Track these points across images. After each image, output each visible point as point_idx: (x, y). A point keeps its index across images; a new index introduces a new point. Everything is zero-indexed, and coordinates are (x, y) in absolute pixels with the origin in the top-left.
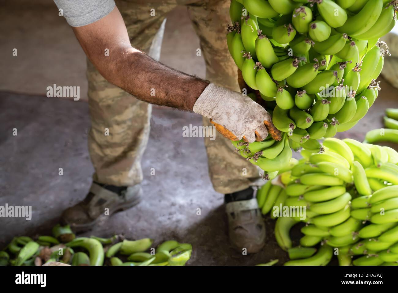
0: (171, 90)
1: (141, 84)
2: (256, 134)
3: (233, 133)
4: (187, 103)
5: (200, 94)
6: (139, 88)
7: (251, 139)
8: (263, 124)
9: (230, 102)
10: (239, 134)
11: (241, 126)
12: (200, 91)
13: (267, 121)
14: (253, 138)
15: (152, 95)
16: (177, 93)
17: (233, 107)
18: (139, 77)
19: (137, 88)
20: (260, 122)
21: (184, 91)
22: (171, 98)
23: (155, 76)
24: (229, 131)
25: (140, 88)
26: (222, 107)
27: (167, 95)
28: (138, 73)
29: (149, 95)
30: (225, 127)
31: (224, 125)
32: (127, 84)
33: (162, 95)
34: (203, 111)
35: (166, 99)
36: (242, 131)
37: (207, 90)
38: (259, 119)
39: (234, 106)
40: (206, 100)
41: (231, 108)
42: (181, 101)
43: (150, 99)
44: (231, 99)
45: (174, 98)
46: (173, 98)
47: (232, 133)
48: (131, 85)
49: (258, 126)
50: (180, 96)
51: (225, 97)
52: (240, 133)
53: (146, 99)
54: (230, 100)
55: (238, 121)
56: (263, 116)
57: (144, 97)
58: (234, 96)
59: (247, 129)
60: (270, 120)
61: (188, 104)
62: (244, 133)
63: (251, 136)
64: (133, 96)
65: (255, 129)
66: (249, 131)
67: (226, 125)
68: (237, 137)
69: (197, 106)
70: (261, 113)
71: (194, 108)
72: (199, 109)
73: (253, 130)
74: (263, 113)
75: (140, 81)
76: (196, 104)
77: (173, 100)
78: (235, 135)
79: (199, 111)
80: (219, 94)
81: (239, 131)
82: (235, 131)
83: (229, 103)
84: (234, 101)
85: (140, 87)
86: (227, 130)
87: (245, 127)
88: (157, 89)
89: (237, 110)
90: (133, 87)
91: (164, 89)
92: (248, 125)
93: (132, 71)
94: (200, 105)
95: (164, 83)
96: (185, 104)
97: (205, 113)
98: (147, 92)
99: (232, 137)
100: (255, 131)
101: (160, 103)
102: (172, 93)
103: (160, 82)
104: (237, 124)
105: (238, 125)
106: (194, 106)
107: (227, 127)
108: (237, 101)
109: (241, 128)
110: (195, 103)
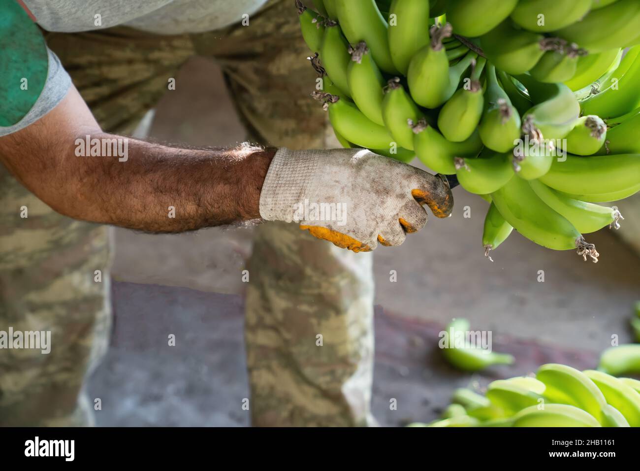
0: (204, 193)
1: (140, 203)
2: (403, 224)
3: (351, 235)
4: (243, 205)
5: (262, 179)
6: (139, 213)
7: (396, 239)
8: (412, 198)
9: (328, 174)
10: (364, 236)
11: (363, 217)
12: (262, 173)
13: (420, 190)
14: (399, 236)
15: (170, 216)
16: (219, 194)
17: (337, 182)
18: (133, 190)
19: (136, 214)
20: (402, 196)
21: (230, 183)
22: (210, 207)
23: (162, 177)
24: (343, 234)
25: (141, 212)
26: (314, 190)
27: (199, 205)
28: (129, 182)
29: (165, 218)
30: (330, 228)
31: (328, 224)
32: (115, 213)
33: (191, 208)
34: (279, 212)
35: (201, 214)
36: (370, 227)
37: (275, 166)
38: (398, 190)
39: (337, 180)
40: (278, 188)
41: (333, 186)
42: (232, 207)
43: (169, 225)
44: (328, 168)
45: (216, 205)
46: (212, 206)
47: (349, 237)
48: (122, 211)
49: (401, 205)
50: (226, 197)
51: (314, 168)
52: (367, 233)
53: (162, 229)
54: (328, 171)
55: (356, 207)
56: (405, 182)
57: (156, 226)
58: (333, 160)
59: (379, 220)
60: (426, 186)
61: (246, 209)
62: (375, 229)
63: (393, 232)
64: (137, 232)
65: (397, 214)
66: (386, 223)
67: (332, 224)
68: (363, 242)
69: (265, 205)
70: (399, 176)
71: (261, 212)
72: (272, 209)
73: (394, 218)
74: (403, 176)
75: (136, 198)
76: (261, 201)
77: (215, 210)
78: (356, 239)
79: (273, 214)
80: (301, 166)
81: (362, 229)
82: (354, 231)
83: (326, 178)
84: (335, 169)
85: (140, 209)
86: (337, 232)
87: (373, 217)
88: (177, 201)
89: (346, 186)
90: (128, 215)
91: (189, 195)
92: (379, 211)
93: (115, 182)
94: (269, 200)
95: (186, 185)
96: (241, 210)
97: (285, 214)
98: (158, 215)
99: (352, 244)
100: (399, 219)
101: (192, 225)
102: (209, 198)
103: (178, 183)
104: (355, 216)
105: (358, 217)
106: (261, 207)
107: (334, 228)
108: (343, 168)
109: (365, 222)
110: (259, 199)
